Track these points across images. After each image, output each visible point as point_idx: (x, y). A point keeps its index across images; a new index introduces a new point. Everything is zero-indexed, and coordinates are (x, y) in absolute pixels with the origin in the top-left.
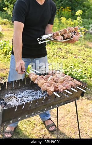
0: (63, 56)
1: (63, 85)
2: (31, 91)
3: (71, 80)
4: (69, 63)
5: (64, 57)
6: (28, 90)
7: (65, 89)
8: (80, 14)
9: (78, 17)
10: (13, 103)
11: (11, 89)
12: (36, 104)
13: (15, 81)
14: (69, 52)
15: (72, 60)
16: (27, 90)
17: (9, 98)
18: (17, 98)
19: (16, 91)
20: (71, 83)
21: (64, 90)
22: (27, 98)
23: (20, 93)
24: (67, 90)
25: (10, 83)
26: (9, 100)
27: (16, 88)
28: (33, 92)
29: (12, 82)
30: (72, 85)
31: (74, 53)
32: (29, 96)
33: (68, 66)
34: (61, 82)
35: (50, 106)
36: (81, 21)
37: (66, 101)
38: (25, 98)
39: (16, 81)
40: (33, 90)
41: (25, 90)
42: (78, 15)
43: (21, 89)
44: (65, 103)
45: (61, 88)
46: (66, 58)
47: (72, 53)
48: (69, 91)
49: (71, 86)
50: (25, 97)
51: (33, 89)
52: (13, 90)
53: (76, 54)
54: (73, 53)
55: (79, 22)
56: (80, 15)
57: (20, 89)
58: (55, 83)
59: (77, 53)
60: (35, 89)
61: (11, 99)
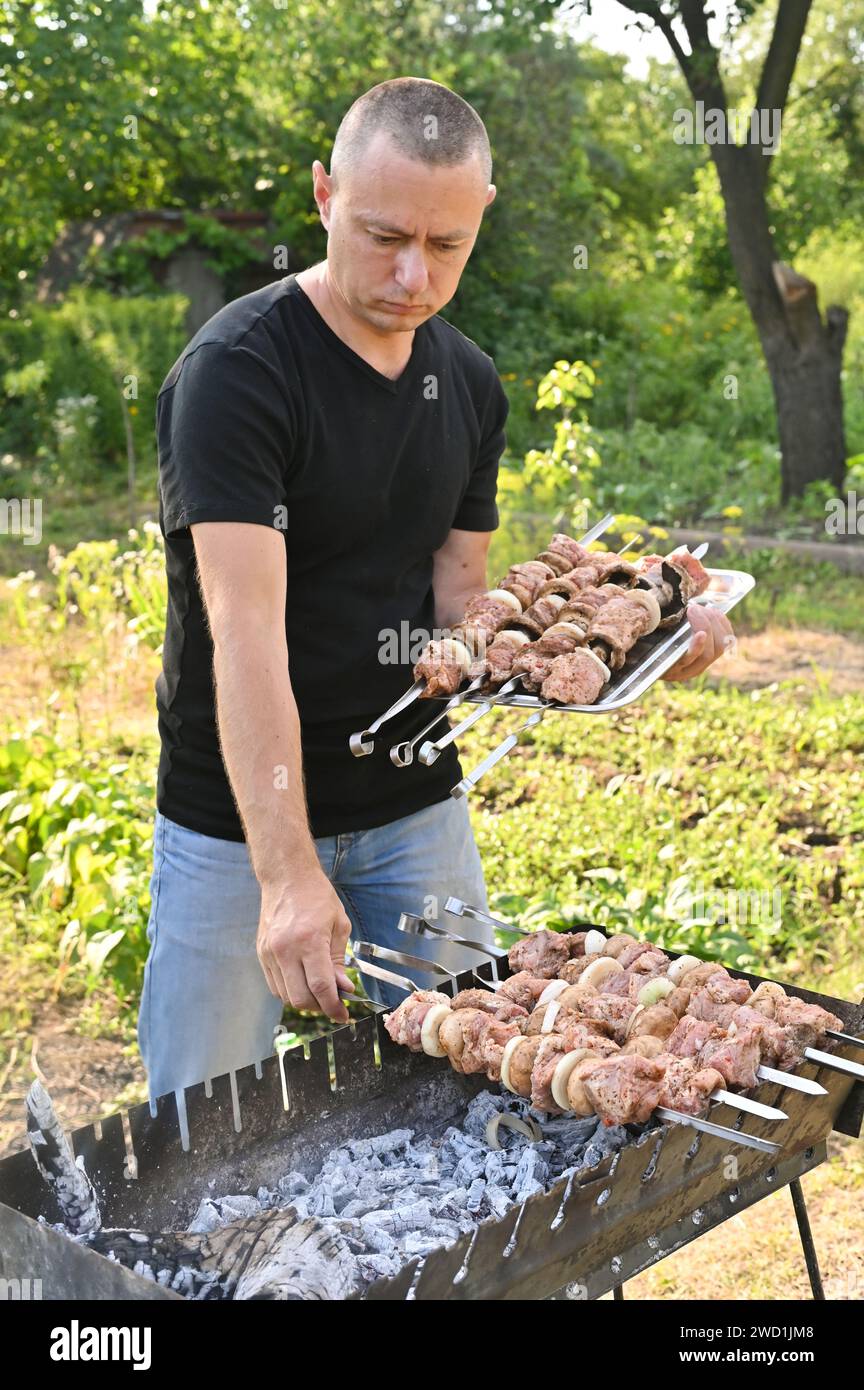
0: (484, 789)
1: (684, 1049)
2: (387, 1142)
3: (741, 1000)
4: (554, 842)
5: (492, 795)
6: (360, 1135)
7: (717, 1087)
8: (570, 394)
9: (564, 427)
10: (296, 1273)
11: (224, 1152)
12: (506, 1253)
13: (245, 1074)
14: (530, 742)
15: (575, 808)
16: (353, 1144)
17: (249, 1237)
18: (318, 1227)
19: (268, 1163)
20: (753, 1025)
21: (708, 1094)
22: (386, 1214)
23: (297, 1178)
24: (734, 1088)
25: (209, 1094)
26: (246, 1255)
27: (265, 1136)
28: (411, 1153)
29: (221, 1082)
30: (763, 1044)
31: (581, 748)
32: (390, 1189)
33: (554, 870)
34: (662, 1030)
35: (608, 1260)
36: (591, 453)
37: (725, 1193)
38: (370, 1219)
39: (259, 1075)
40: (408, 1134)
41: (338, 1139)
42: (559, 407)
43: (301, 1139)
44: (718, 1210)
45: (679, 1080)
46: (519, 802)
47: (557, 751)
48: (752, 1094)
49: (757, 1052)
50: (356, 1205)
51: (401, 1126)
52: (240, 1155)
53: (595, 751)
54: (568, 749)
55: (574, 469)
56: (571, 403)
57: (291, 1135)
58: (612, 1044)
59: (602, 744)
60: (418, 1119)
61: (270, 1235)
